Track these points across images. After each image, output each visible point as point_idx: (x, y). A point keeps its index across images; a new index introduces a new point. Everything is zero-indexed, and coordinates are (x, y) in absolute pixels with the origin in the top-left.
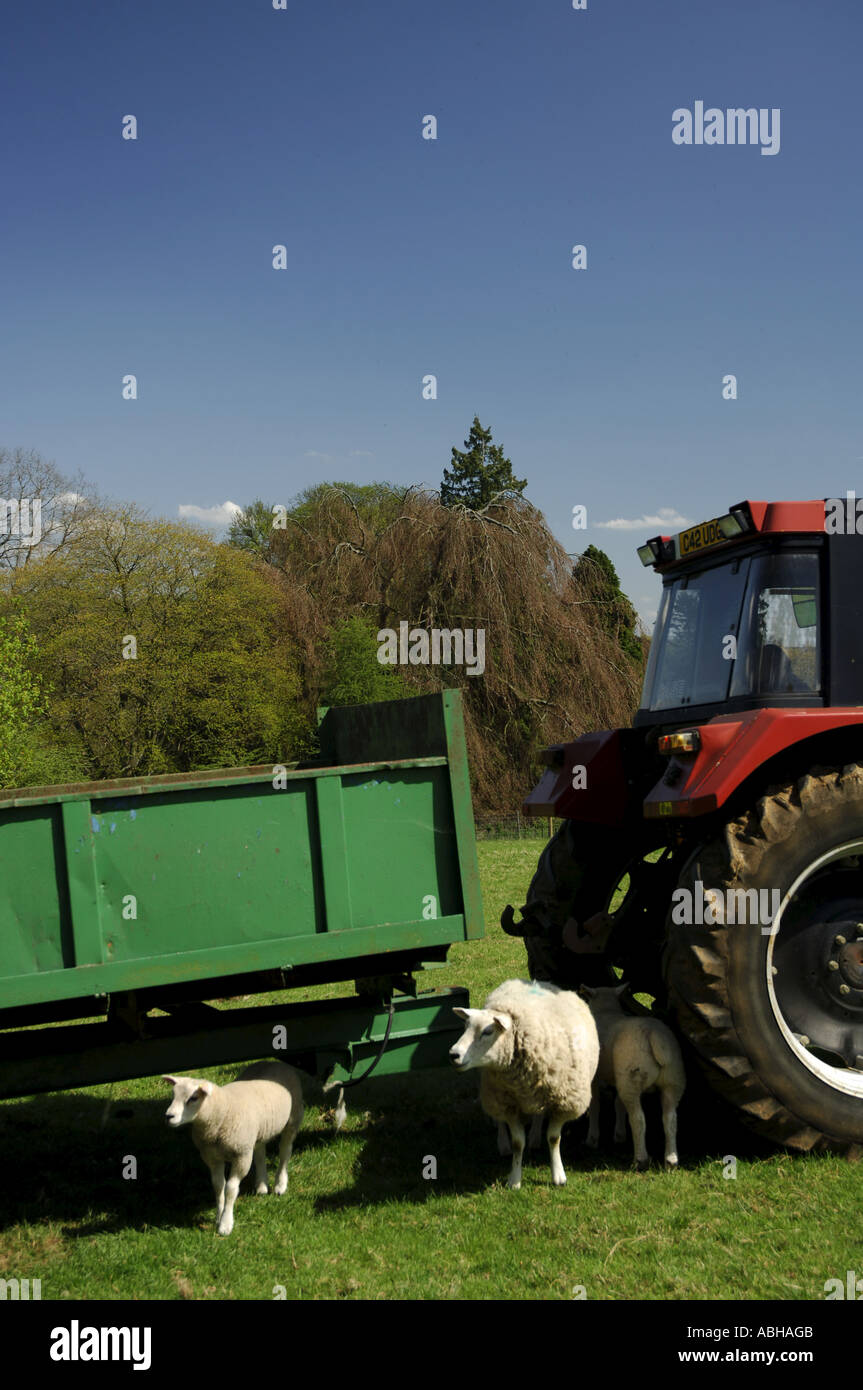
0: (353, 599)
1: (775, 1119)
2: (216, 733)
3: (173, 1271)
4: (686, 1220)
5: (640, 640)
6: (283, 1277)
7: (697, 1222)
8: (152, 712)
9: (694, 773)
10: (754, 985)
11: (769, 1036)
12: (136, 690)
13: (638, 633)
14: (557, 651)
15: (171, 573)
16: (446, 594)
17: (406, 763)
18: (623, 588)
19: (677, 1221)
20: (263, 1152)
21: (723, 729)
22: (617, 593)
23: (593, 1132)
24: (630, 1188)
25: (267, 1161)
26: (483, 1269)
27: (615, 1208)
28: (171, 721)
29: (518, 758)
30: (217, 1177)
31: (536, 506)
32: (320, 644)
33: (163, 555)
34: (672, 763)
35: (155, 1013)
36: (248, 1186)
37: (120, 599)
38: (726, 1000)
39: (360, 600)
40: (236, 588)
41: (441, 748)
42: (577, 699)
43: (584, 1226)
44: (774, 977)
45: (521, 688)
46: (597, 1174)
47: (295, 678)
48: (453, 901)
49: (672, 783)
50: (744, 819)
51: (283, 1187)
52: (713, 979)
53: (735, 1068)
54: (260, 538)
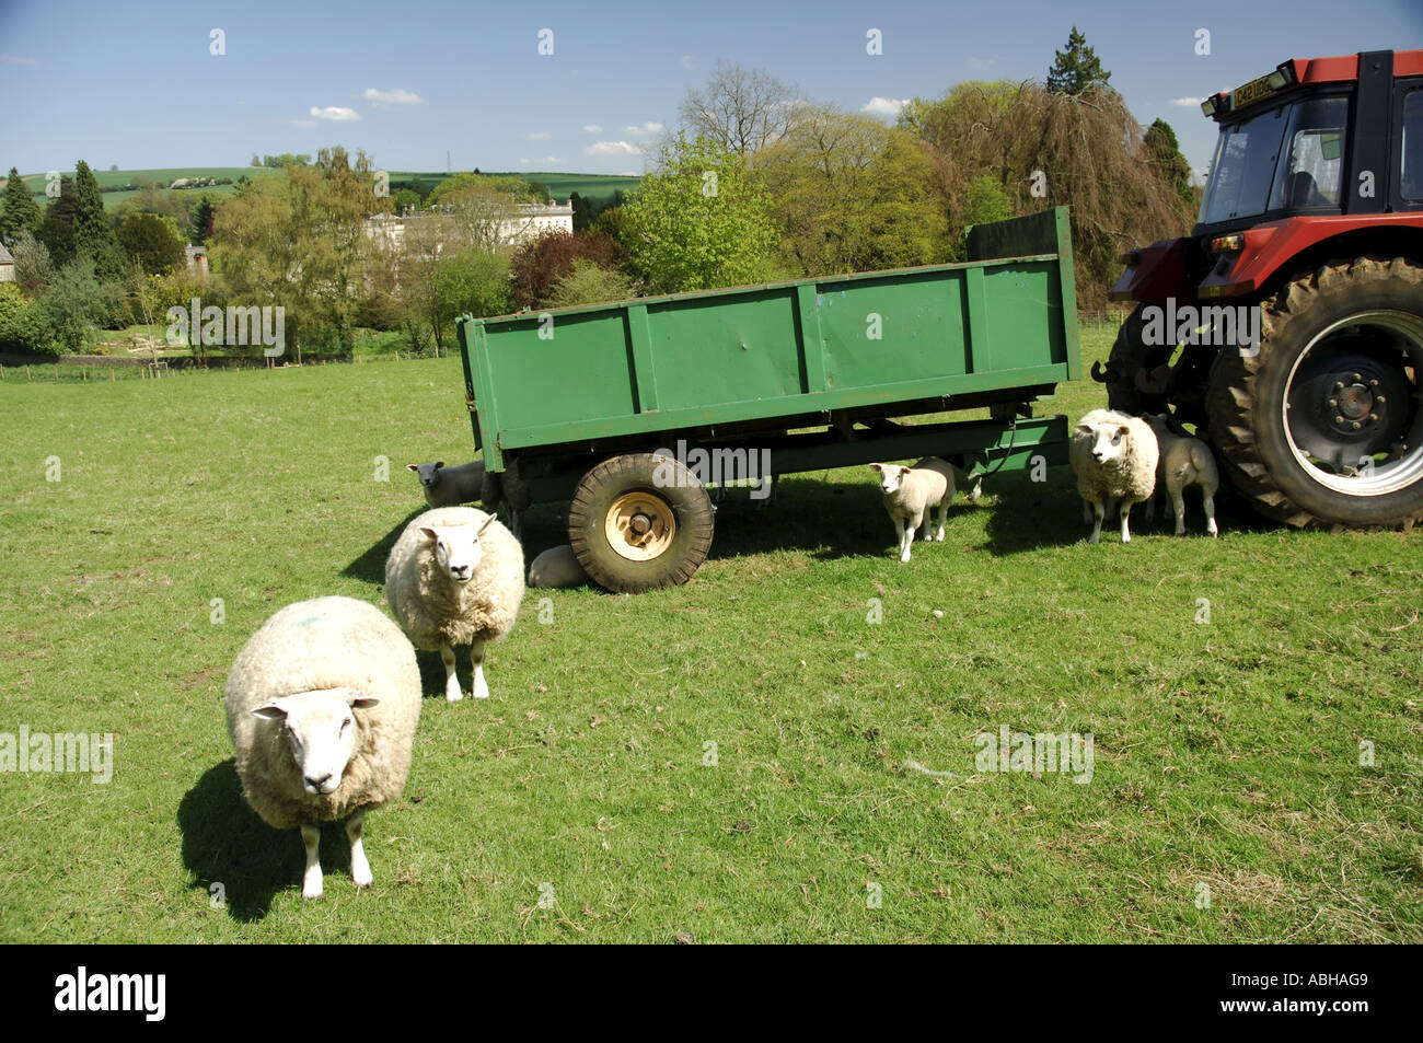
0: (983, 163)
1: (1281, 505)
2: (890, 258)
3: (873, 581)
4: (1213, 566)
5: (1193, 188)
6: (943, 588)
7: (1220, 567)
8: (847, 245)
9: (1238, 266)
10: (1272, 416)
11: (1281, 450)
12: (837, 230)
13: (1190, 183)
14: (1130, 197)
15: (857, 150)
16: (1050, 158)
17: (1029, 259)
18: (1180, 150)
19: (1206, 566)
20: (928, 514)
21: (1262, 233)
22: (1176, 154)
23: (1150, 511)
24: (1174, 546)
25: (931, 522)
26: (1074, 589)
27: (1163, 557)
28: (859, 250)
29: (1099, 274)
30: (899, 528)
31: (1118, 90)
32: (960, 195)
33: (852, 138)
34: (1221, 258)
35: (858, 426)
36: (919, 535)
37: (824, 169)
38: (1251, 425)
39: (989, 163)
40: (902, 158)
41: (1054, 248)
42: (1143, 231)
43: (1141, 567)
44: (1288, 410)
45: (1103, 223)
46: (1150, 537)
47: (944, 220)
48: (1060, 353)
49: (1220, 273)
50: (1274, 298)
51: (941, 536)
52: (1243, 410)
53: (1254, 471)
54: (918, 124)
